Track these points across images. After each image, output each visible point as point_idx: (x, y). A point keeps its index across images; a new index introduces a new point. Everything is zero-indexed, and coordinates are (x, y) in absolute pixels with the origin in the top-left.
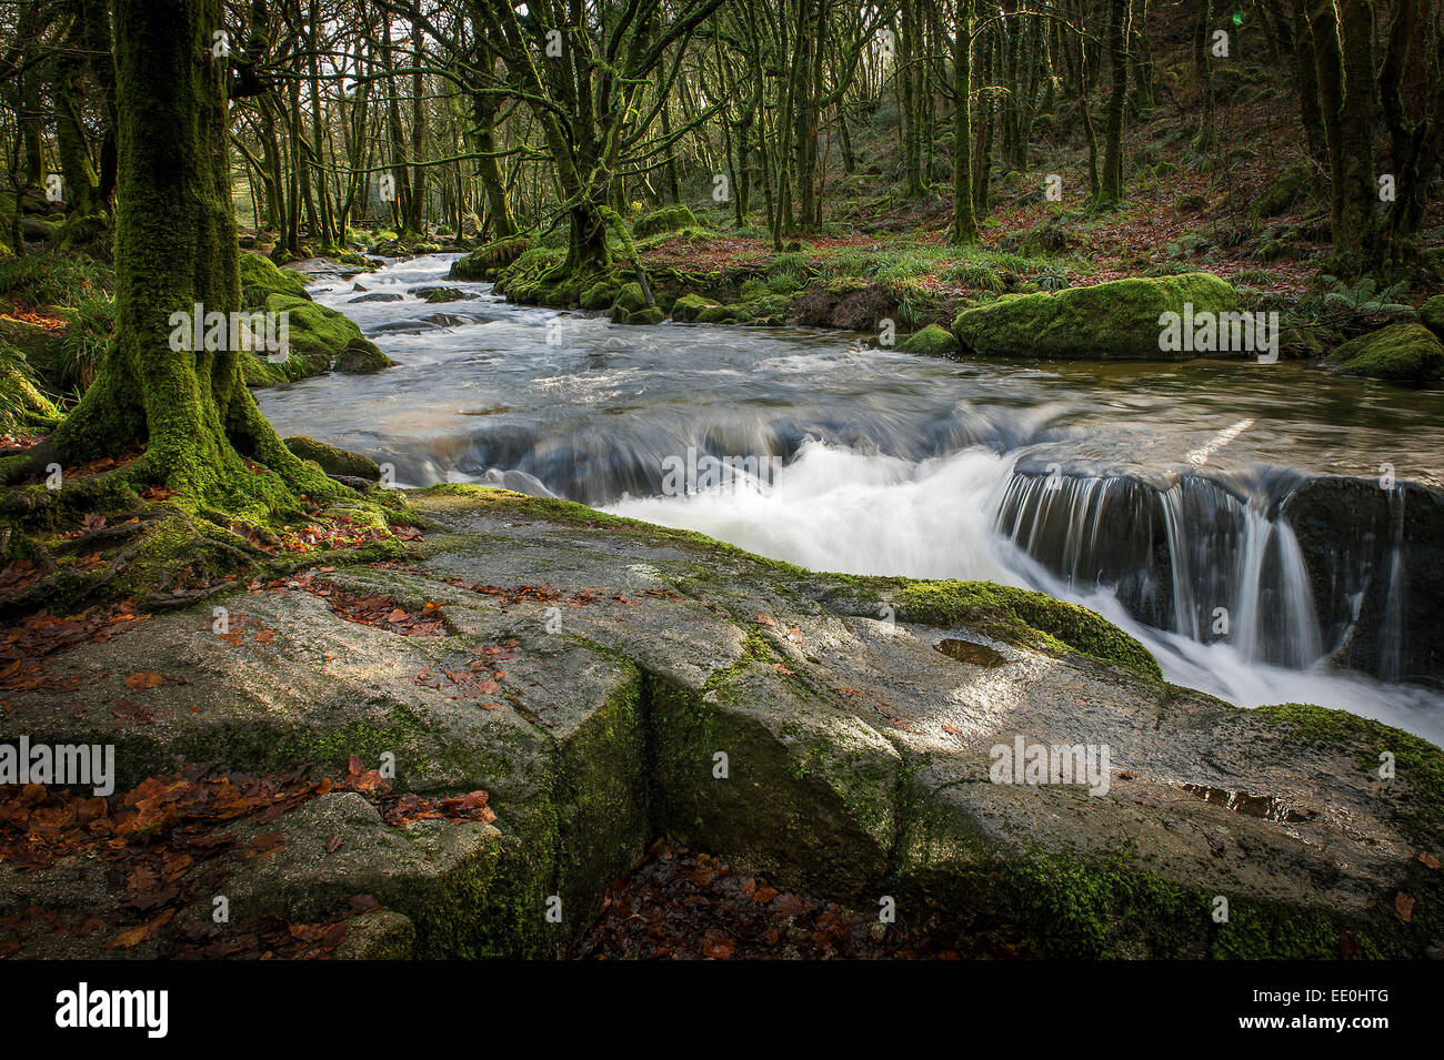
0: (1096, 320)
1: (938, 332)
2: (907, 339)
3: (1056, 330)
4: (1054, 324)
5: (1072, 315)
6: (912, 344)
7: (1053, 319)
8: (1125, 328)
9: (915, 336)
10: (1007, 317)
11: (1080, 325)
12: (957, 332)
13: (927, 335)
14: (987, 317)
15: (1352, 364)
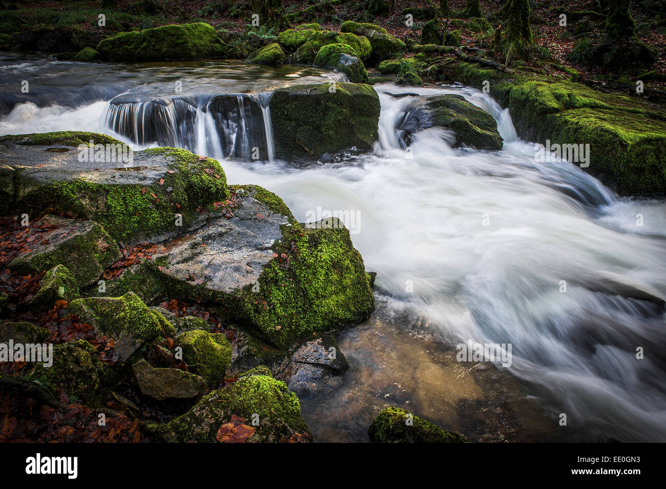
0: (161, 44)
1: (91, 51)
2: (76, 54)
3: (145, 48)
4: (142, 46)
5: (150, 42)
6: (78, 57)
7: (142, 44)
8: (173, 47)
9: (79, 53)
10: (121, 43)
11: (154, 46)
12: (100, 50)
13: (85, 52)
14: (113, 43)
15: (254, 59)
